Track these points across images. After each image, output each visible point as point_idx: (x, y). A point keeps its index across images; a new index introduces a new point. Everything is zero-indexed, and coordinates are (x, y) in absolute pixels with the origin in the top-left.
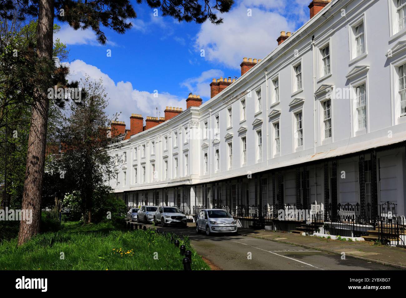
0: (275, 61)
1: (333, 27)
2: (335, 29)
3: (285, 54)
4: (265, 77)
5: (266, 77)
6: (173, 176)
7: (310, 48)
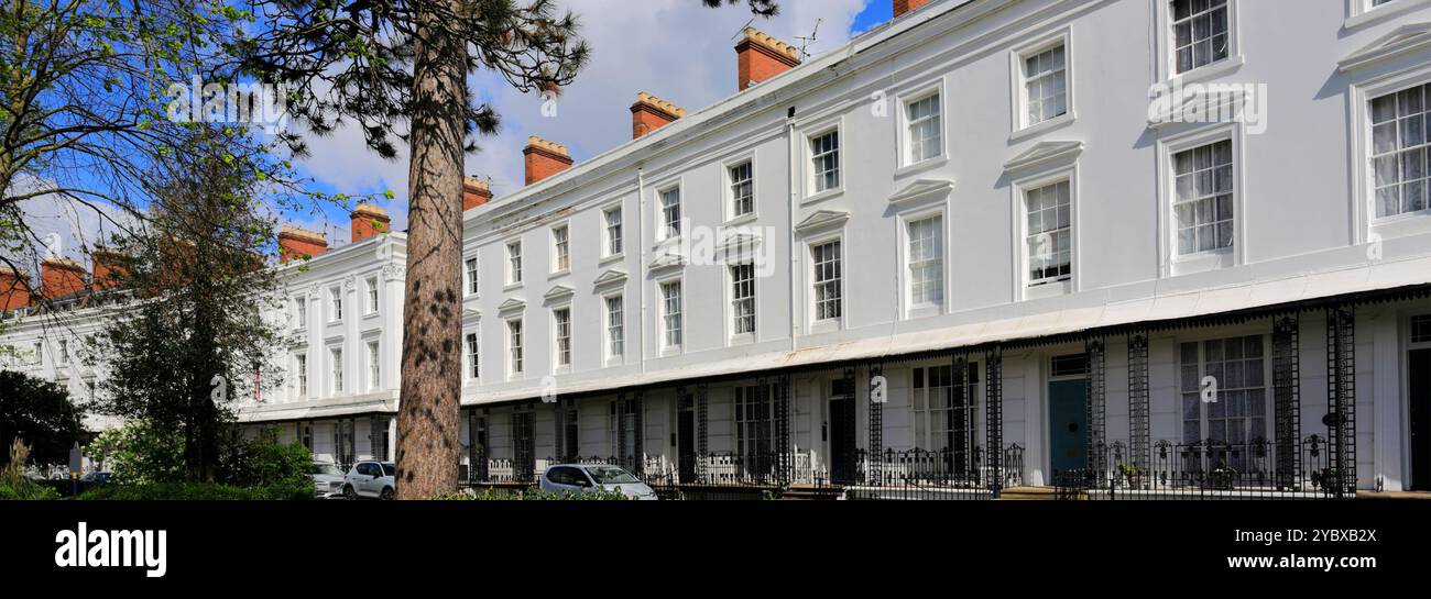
0: (670, 151)
1: (853, 96)
2: (857, 101)
3: (703, 137)
4: (636, 181)
5: (641, 181)
6: (326, 391)
7: (781, 131)
